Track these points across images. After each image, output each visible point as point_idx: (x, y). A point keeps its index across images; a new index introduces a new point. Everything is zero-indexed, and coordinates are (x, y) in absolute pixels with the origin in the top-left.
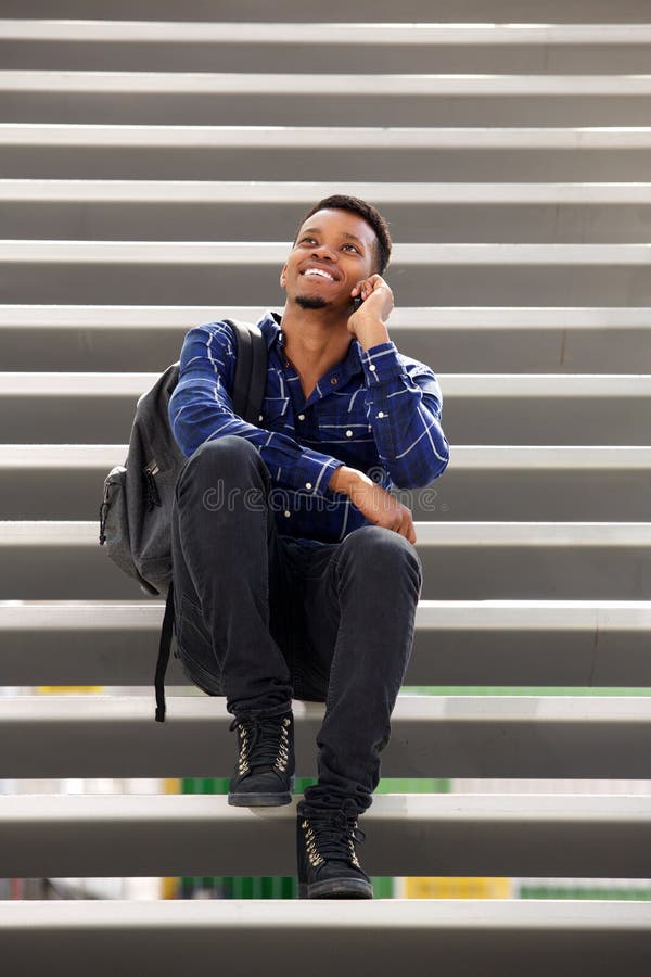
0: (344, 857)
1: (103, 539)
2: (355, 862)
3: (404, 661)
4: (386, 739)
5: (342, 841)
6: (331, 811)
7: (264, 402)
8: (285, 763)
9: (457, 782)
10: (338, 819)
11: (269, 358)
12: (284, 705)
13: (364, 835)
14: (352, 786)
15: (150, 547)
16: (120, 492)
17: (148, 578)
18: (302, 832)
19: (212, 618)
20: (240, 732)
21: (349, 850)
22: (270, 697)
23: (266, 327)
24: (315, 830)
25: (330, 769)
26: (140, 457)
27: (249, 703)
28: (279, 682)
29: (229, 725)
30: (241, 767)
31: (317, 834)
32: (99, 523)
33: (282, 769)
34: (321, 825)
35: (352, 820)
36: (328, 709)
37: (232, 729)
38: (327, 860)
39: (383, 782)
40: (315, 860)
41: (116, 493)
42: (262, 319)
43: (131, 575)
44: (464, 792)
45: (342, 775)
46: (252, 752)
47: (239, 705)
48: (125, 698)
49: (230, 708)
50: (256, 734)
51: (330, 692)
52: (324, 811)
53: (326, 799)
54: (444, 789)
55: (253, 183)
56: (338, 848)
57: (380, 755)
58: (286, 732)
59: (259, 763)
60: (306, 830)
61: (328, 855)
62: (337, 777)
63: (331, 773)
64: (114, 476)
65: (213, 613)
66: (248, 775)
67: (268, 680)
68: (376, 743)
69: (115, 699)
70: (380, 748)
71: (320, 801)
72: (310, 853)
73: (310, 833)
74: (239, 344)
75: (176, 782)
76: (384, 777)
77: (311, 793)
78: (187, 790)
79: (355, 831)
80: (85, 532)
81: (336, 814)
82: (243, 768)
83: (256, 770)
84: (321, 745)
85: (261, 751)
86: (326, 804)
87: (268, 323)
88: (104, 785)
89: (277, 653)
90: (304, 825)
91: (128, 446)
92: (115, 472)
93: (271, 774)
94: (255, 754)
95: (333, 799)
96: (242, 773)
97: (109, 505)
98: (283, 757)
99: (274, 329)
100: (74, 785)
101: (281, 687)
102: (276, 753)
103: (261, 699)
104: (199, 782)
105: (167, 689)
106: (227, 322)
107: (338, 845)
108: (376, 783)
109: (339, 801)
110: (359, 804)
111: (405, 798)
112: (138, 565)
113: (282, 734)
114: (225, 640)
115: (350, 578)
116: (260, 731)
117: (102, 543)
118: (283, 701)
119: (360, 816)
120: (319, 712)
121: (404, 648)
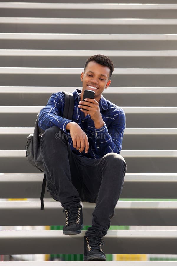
0: (98, 248)
1: (27, 155)
2: (101, 250)
3: (120, 193)
4: (113, 215)
5: (97, 244)
6: (95, 235)
7: (73, 116)
8: (79, 221)
9: (131, 227)
10: (96, 237)
11: (75, 103)
12: (78, 204)
13: (104, 242)
14: (102, 228)
15: (39, 158)
16: (31, 142)
17: (39, 167)
18: (85, 241)
19: (54, 180)
20: (66, 212)
21: (99, 246)
22: (73, 202)
23: (75, 94)
24: (90, 240)
25: (96, 223)
26: (38, 131)
27: (67, 204)
28: (76, 197)
29: (63, 210)
30: (66, 223)
31: (90, 241)
32: (25, 150)
33: (78, 223)
34: (91, 239)
35: (101, 238)
36: (97, 205)
37: (63, 212)
38: (93, 249)
39: (111, 226)
40: (89, 249)
41: (30, 142)
42: (74, 91)
43: (34, 166)
44: (133, 229)
45: (99, 225)
46: (69, 219)
47: (65, 205)
48: (34, 202)
49: (62, 205)
50: (70, 213)
51: (97, 200)
52: (93, 235)
53: (94, 231)
54: (127, 229)
55: (71, 50)
56: (96, 246)
57: (111, 220)
58: (79, 212)
59: (71, 222)
60: (87, 240)
61: (93, 248)
62: (97, 225)
63: (96, 224)
64: (30, 137)
65: (54, 179)
66: (68, 225)
67: (73, 196)
68: (110, 216)
69: (30, 202)
70: (111, 217)
71: (92, 232)
72: (88, 247)
73: (88, 241)
74: (66, 99)
75: (49, 227)
76: (111, 225)
77: (89, 229)
78: (52, 229)
79: (102, 241)
80: (21, 153)
81: (96, 236)
82: (67, 223)
83: (70, 224)
84: (93, 215)
85: (72, 218)
86: (94, 233)
87: (75, 92)
88: (28, 227)
89: (74, 189)
90: (87, 239)
91: (34, 128)
92: (30, 136)
93: (75, 225)
94: (70, 219)
95: (96, 232)
96: (66, 225)
97: (28, 146)
98: (78, 219)
99: (77, 94)
100: (19, 227)
101: (77, 198)
102: (76, 218)
103: (71, 202)
104: (55, 226)
105: (44, 199)
106: (63, 92)
107: (96, 245)
108: (109, 227)
109: (97, 232)
110: (103, 233)
111: (117, 231)
112: (36, 163)
113: (78, 212)
114: (59, 186)
115: (106, 167)
116: (71, 212)
117: (26, 157)
118: (78, 202)
119: (103, 237)
120: (93, 206)
121: (120, 189)
